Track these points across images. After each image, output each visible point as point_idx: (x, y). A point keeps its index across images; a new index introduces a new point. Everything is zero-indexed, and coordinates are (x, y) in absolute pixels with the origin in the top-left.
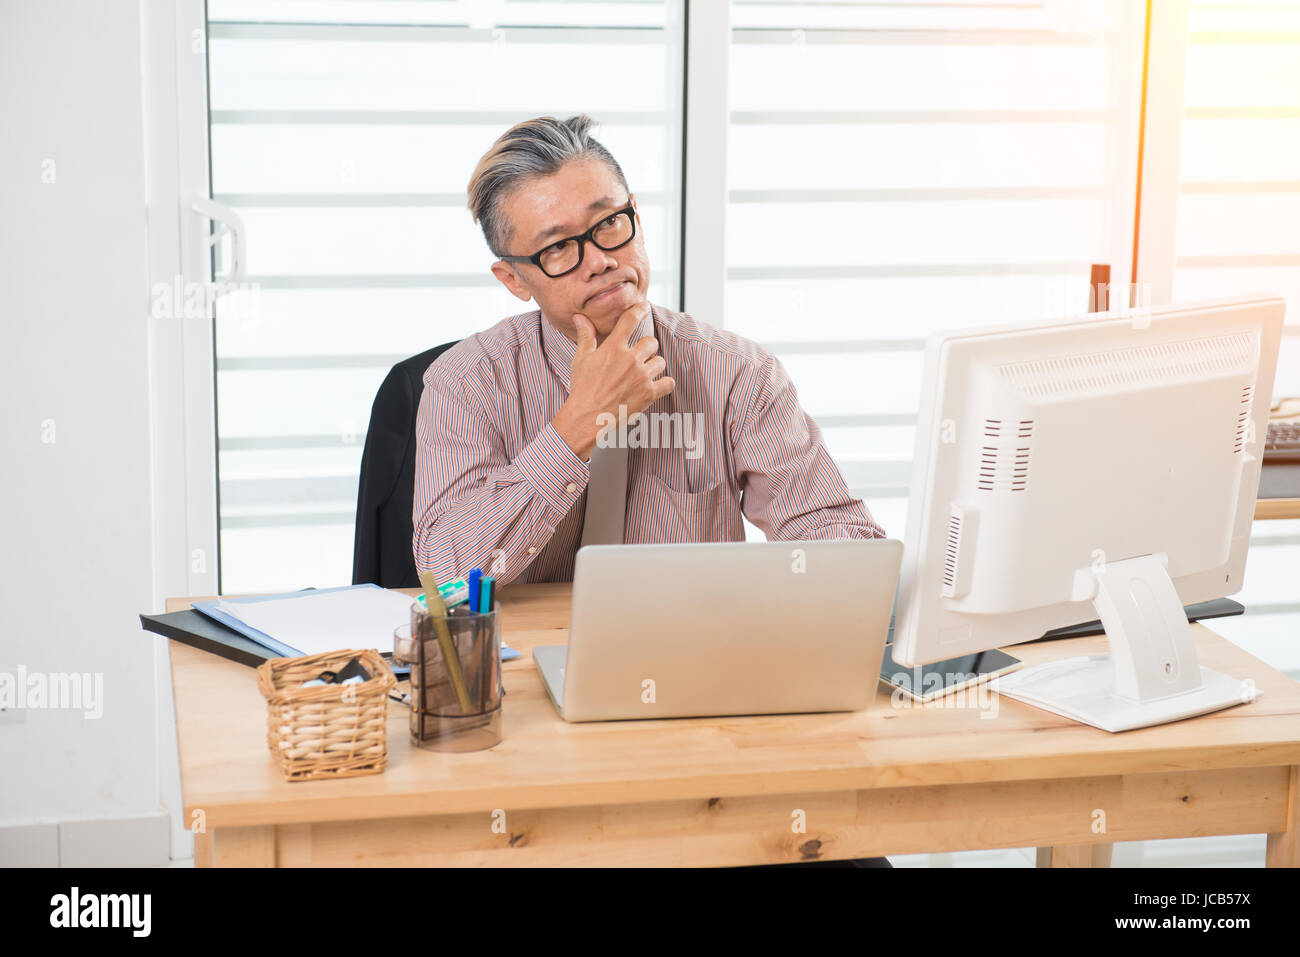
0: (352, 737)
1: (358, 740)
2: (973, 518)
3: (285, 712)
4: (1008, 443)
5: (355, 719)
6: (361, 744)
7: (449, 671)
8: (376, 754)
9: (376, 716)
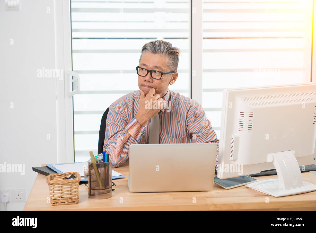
0: (69, 194)
1: (70, 195)
2: (237, 139)
3: (51, 187)
4: (246, 118)
5: (69, 189)
6: (71, 196)
7: (97, 178)
8: (76, 199)
9: (75, 188)
